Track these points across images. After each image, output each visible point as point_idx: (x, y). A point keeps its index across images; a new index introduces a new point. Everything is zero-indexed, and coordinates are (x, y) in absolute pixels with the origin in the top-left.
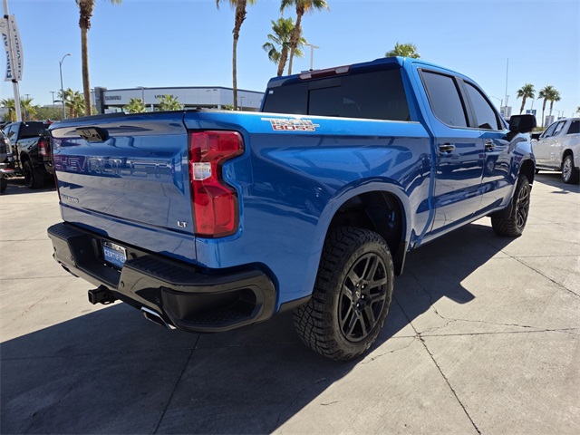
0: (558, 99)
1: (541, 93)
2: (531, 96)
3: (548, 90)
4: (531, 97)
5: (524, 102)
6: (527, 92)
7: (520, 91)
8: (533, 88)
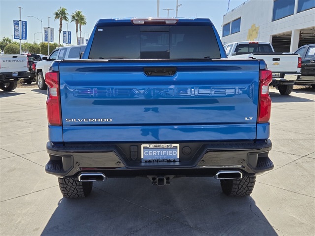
0: (85, 23)
1: (73, 17)
2: (66, 18)
3: (78, 14)
4: (66, 20)
5: (61, 24)
6: (61, 15)
7: (57, 14)
8: (67, 12)
